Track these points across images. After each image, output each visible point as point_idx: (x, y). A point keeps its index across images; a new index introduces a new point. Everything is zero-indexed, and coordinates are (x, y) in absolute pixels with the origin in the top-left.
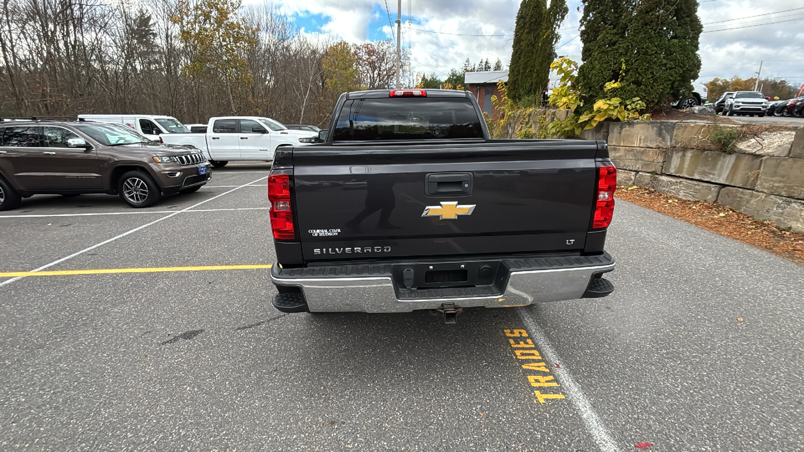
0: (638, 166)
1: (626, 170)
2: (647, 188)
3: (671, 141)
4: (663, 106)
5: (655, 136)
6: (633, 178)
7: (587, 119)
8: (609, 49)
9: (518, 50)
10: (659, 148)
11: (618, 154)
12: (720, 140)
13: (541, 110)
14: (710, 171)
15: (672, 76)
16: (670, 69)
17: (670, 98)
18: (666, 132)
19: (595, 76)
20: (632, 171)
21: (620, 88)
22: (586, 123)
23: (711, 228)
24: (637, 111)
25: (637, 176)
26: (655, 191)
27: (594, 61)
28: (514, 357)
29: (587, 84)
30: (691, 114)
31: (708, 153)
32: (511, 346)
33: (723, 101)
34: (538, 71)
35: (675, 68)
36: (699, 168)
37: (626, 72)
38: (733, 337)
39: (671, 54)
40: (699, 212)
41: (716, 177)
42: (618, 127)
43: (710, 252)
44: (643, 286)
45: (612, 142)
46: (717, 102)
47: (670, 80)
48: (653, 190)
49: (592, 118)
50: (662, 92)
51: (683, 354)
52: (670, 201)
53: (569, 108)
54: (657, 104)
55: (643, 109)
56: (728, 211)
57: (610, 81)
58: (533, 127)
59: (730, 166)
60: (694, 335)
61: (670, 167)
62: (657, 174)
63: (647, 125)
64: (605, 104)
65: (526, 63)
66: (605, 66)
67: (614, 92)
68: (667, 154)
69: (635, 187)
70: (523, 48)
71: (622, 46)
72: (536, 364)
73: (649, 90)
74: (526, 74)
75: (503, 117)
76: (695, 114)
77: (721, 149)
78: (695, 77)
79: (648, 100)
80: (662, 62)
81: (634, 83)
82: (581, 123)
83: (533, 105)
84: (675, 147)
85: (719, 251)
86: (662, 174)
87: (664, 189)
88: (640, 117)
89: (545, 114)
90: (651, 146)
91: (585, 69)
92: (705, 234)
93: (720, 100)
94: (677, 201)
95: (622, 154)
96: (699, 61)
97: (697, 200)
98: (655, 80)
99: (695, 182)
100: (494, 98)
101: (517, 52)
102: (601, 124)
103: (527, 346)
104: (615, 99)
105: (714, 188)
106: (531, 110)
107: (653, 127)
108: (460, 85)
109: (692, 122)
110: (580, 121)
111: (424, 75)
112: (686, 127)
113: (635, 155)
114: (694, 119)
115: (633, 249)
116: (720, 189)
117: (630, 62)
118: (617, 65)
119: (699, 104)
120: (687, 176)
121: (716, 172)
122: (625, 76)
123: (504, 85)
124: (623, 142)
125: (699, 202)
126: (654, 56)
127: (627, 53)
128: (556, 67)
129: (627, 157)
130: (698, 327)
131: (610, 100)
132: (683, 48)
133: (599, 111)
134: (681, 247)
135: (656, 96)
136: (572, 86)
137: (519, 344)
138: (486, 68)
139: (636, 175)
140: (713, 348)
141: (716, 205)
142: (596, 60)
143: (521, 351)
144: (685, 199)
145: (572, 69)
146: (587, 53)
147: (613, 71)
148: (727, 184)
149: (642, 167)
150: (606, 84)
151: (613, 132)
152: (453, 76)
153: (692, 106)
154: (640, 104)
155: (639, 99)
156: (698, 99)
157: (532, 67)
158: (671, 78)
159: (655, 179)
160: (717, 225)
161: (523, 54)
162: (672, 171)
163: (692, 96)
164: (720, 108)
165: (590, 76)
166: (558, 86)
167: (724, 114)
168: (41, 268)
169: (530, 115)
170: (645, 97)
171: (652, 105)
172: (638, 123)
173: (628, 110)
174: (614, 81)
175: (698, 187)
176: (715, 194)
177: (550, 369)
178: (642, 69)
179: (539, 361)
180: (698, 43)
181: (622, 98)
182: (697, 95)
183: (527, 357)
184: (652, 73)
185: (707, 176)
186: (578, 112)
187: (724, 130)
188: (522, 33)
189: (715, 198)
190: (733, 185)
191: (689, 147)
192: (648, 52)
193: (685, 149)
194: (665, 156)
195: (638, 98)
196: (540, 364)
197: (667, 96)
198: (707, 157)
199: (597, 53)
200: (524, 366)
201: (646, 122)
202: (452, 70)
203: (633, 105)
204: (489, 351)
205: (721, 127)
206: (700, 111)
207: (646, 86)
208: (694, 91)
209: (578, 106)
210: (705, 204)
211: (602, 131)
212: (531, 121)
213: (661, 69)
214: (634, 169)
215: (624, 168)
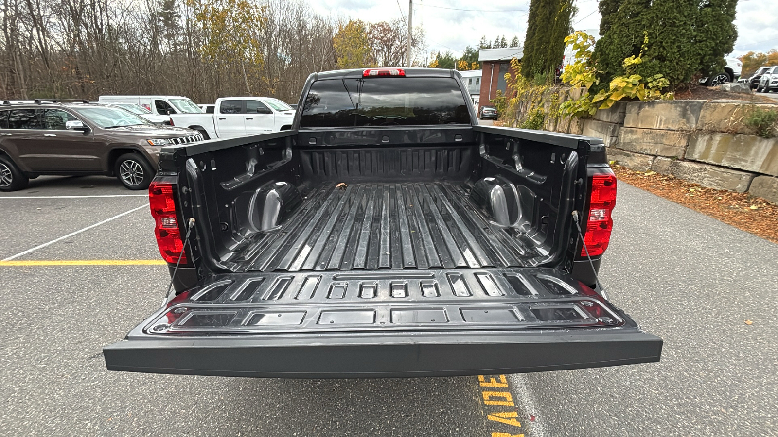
0: (657, 150)
1: (643, 154)
2: (665, 174)
3: (697, 123)
4: (690, 83)
5: (678, 117)
6: (651, 163)
7: (602, 98)
8: (631, 21)
9: (533, 25)
10: (682, 131)
11: (634, 137)
12: (756, 123)
13: (554, 88)
14: (741, 158)
15: (702, 50)
16: (700, 41)
17: (698, 75)
18: (692, 113)
19: (614, 52)
20: (650, 155)
21: (641, 64)
22: (601, 102)
23: (740, 224)
24: (659, 89)
25: (655, 161)
26: (675, 178)
27: (613, 34)
28: (480, 402)
29: (605, 60)
30: (723, 92)
31: (740, 137)
32: (478, 384)
33: (759, 77)
34: (553, 47)
35: (706, 41)
36: (728, 153)
37: (649, 46)
38: (768, 383)
39: (703, 25)
40: (725, 203)
41: (748, 164)
42: (636, 107)
43: (738, 255)
44: (652, 302)
45: (628, 123)
46: (751, 78)
47: (700, 54)
48: (673, 177)
49: (608, 97)
50: (689, 68)
51: (700, 408)
52: (691, 190)
53: (585, 86)
54: (682, 81)
55: (665, 87)
56: (760, 203)
57: (630, 56)
58: (545, 106)
59: (768, 151)
60: (716, 377)
61: (694, 151)
62: (678, 159)
63: (669, 105)
64: (623, 81)
65: (540, 39)
66: (625, 39)
67: (634, 69)
68: (691, 137)
69: (652, 173)
70: (537, 23)
71: (645, 18)
72: (506, 414)
73: (674, 66)
74: (540, 50)
75: (515, 95)
76: (727, 91)
77: (757, 132)
78: (729, 50)
79: (672, 77)
80: (691, 34)
81: (656, 58)
82: (596, 103)
83: (547, 82)
84: (701, 130)
85: (750, 255)
86: (684, 160)
87: (685, 175)
88: (662, 96)
89: (558, 92)
90: (672, 128)
91: (602, 44)
92: (732, 232)
93: (755, 76)
94: (700, 190)
95: (639, 137)
96: (735, 33)
97: (723, 189)
98: (682, 55)
99: (722, 170)
100: (507, 76)
101: (532, 27)
102: (617, 104)
103: (499, 385)
104: (634, 76)
105: (745, 177)
106: (544, 88)
107: (676, 107)
108: (475, 63)
109: (723, 101)
110: (594, 101)
111: (439, 53)
112: (715, 108)
113: (653, 138)
114: (725, 97)
115: (644, 250)
116: (753, 177)
117: (654, 35)
118: (639, 39)
119: (732, 81)
120: (714, 163)
121: (749, 159)
122: (646, 51)
123: (517, 63)
124: (642, 123)
125: (726, 191)
126: (681, 28)
127: (651, 25)
128: (572, 42)
129: (645, 141)
130: (721, 366)
131: (628, 78)
132: (717, 18)
133: (616, 90)
134: (703, 248)
135: (681, 73)
136: (587, 62)
137: (489, 381)
138: (502, 45)
139: (654, 159)
140: (742, 400)
141: (747, 196)
142: (615, 33)
143: (490, 393)
144: (710, 188)
145: (588, 44)
146: (605, 27)
147: (634, 45)
148: (761, 172)
149: (661, 151)
150: (626, 60)
151: (630, 113)
152: (468, 53)
153: (723, 83)
154: (662, 81)
155: (662, 75)
156: (730, 75)
157: (546, 43)
158: (700, 52)
159: (676, 164)
160: (748, 220)
161: (537, 30)
162: (696, 156)
163: (724, 71)
164: (755, 85)
165: (607, 52)
166: (572, 63)
167: (759, 91)
168: (13, 257)
169: (542, 94)
170: (669, 74)
171: (676, 83)
172: (659, 103)
173: (648, 88)
174: (634, 56)
175: (725, 175)
176: (746, 184)
177: (522, 423)
178: (667, 43)
179: (510, 409)
180: (735, 12)
181: (642, 76)
182: (730, 71)
183: (495, 403)
184: (679, 47)
185: (738, 163)
186: (593, 91)
187: (763, 110)
188: (537, 8)
189: (746, 187)
190: (768, 173)
191: (718, 130)
192: (675, 23)
193: (712, 132)
194: (688, 140)
195: (660, 75)
196: (510, 414)
197: (695, 73)
198: (739, 141)
199: (616, 26)
200: (489, 417)
201: (669, 102)
202: (467, 48)
203: (655, 83)
204: (451, 390)
205: (758, 108)
206: (733, 89)
207: (671, 62)
208: (726, 66)
209: (594, 83)
210: (734, 194)
211: (619, 111)
212: (544, 100)
213: (690, 42)
214: (652, 153)
215: (642, 152)
